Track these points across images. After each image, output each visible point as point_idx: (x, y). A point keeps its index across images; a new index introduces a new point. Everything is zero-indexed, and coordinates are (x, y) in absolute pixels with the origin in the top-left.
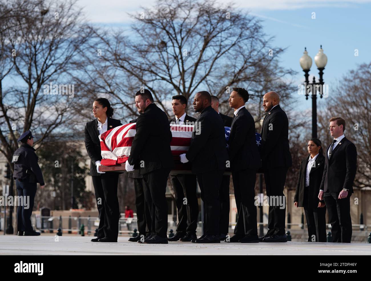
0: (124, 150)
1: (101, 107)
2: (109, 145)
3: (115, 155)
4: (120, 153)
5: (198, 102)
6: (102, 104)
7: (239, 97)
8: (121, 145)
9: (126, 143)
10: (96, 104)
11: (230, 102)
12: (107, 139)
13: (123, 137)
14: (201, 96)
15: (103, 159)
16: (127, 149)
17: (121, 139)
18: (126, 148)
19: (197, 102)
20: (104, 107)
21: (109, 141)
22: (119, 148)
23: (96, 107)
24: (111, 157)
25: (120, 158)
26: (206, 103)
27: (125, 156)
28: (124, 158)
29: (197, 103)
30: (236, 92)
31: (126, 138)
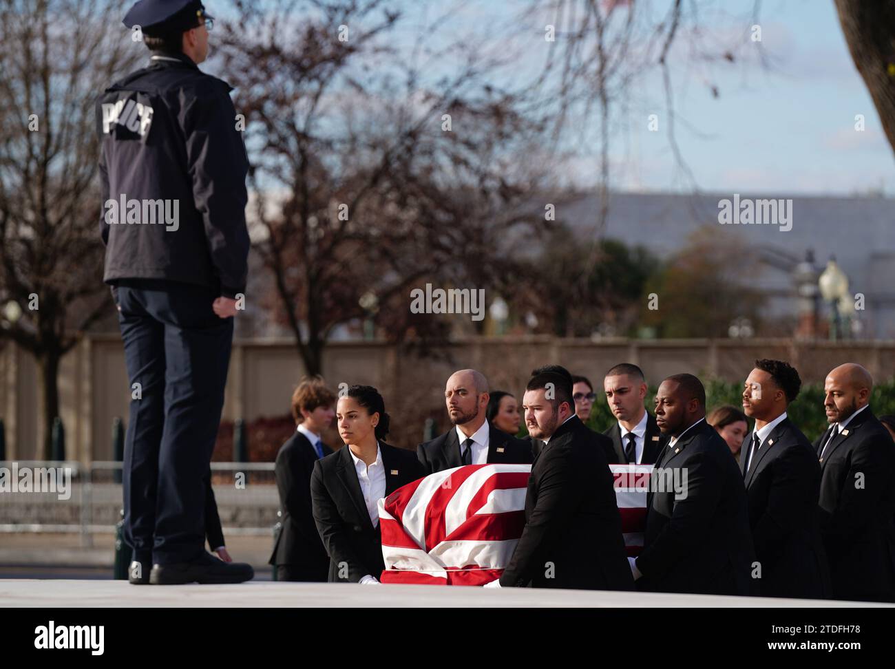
0: (476, 551)
1: (363, 414)
2: (418, 533)
3: (440, 563)
4: (458, 557)
5: (673, 407)
6: (366, 406)
7: (776, 390)
8: (463, 534)
9: (483, 531)
10: (348, 405)
11: (747, 400)
12: (409, 513)
13: (470, 513)
14: (678, 390)
15: (388, 568)
16: (487, 548)
17: (463, 520)
18: (484, 546)
19: (669, 408)
20: (371, 413)
21: (415, 520)
22: (456, 542)
23: (350, 416)
24: (422, 568)
25: (457, 573)
26: (694, 410)
27: (477, 566)
28: (473, 573)
29: (666, 409)
30: (767, 373)
31: (483, 518)
